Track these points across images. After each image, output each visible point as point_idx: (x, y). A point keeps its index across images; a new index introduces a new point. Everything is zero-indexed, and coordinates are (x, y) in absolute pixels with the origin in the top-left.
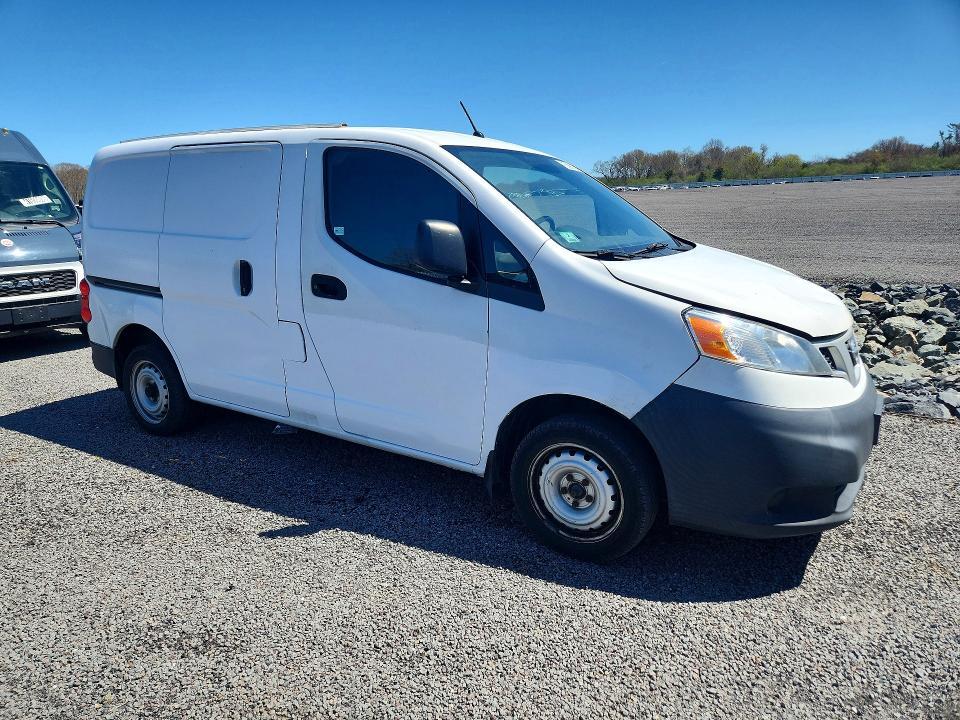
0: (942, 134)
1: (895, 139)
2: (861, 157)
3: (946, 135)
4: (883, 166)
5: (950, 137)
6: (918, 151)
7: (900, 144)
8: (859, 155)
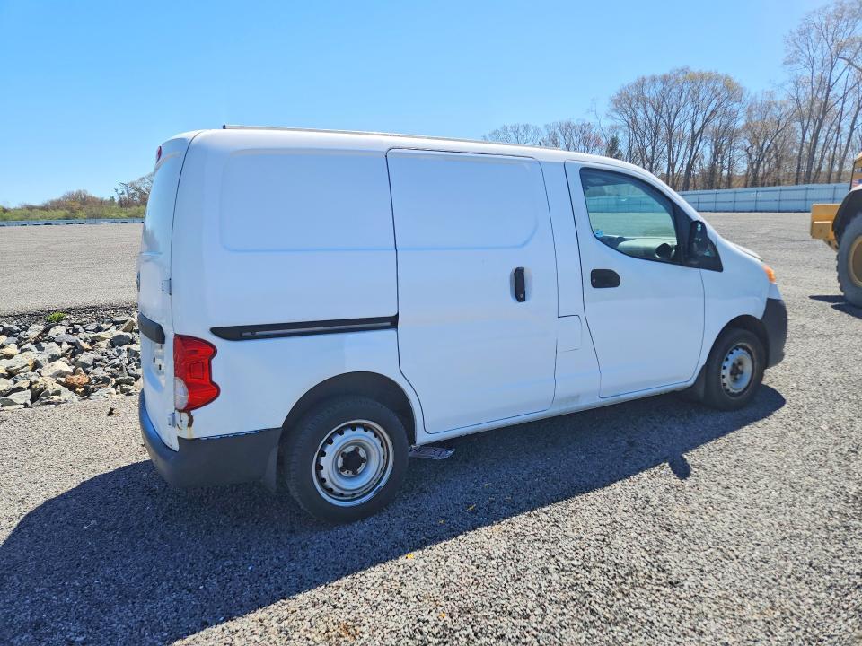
0: (116, 190)
1: (80, 192)
2: (56, 205)
3: (120, 192)
4: (80, 214)
5: (123, 193)
6: (101, 203)
7: (85, 196)
8: (52, 202)
